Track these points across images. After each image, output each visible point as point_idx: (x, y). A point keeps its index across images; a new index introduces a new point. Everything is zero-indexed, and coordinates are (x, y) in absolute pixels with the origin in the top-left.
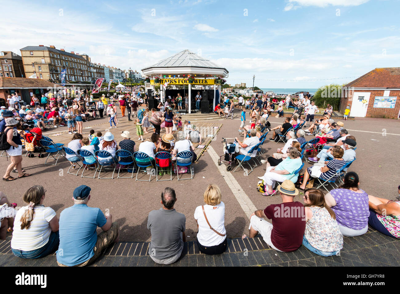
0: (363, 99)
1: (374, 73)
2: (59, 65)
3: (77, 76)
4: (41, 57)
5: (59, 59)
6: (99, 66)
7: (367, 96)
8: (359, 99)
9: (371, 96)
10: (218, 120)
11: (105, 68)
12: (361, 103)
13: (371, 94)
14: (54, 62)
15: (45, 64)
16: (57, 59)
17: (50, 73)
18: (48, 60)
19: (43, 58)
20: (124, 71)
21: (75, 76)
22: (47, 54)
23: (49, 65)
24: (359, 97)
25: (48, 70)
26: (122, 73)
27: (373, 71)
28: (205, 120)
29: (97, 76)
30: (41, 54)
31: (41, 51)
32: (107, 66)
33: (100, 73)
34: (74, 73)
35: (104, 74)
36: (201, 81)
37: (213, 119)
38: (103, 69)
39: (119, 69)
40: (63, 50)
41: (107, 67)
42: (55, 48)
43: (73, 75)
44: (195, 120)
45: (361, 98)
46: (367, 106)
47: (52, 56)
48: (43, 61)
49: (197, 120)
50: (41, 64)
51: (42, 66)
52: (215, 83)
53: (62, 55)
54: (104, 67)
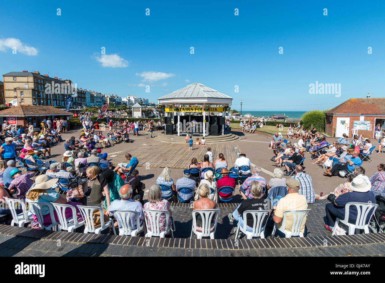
0: (344, 123)
1: (350, 103)
2: (42, 90)
3: (59, 100)
4: (24, 82)
5: (42, 84)
6: (81, 91)
7: (347, 120)
8: (341, 123)
9: (350, 121)
10: (230, 142)
11: (87, 93)
12: (343, 126)
13: (350, 119)
14: (38, 87)
15: (29, 89)
16: (41, 84)
17: (33, 98)
18: (32, 86)
19: (27, 83)
20: (105, 95)
21: (56, 100)
22: (31, 79)
23: (32, 90)
24: (341, 121)
25: (31, 95)
26: (103, 97)
27: (349, 101)
28: (220, 142)
29: (79, 101)
30: (25, 79)
31: (26, 76)
32: (88, 90)
33: (81, 98)
34: (56, 98)
35: (85, 98)
36: (213, 109)
37: (226, 141)
38: (85, 94)
39: (100, 94)
40: (47, 76)
41: (88, 92)
42: (39, 74)
43: (54, 99)
44: (212, 142)
45: (343, 122)
46: (349, 128)
47: (36, 81)
48: (26, 86)
49: (214, 142)
50: (24, 89)
51: (25, 91)
52: (223, 110)
53: (46, 80)
54: (85, 92)
